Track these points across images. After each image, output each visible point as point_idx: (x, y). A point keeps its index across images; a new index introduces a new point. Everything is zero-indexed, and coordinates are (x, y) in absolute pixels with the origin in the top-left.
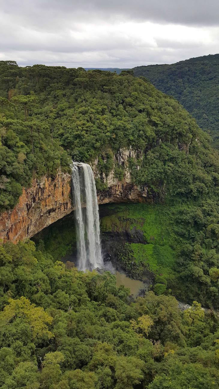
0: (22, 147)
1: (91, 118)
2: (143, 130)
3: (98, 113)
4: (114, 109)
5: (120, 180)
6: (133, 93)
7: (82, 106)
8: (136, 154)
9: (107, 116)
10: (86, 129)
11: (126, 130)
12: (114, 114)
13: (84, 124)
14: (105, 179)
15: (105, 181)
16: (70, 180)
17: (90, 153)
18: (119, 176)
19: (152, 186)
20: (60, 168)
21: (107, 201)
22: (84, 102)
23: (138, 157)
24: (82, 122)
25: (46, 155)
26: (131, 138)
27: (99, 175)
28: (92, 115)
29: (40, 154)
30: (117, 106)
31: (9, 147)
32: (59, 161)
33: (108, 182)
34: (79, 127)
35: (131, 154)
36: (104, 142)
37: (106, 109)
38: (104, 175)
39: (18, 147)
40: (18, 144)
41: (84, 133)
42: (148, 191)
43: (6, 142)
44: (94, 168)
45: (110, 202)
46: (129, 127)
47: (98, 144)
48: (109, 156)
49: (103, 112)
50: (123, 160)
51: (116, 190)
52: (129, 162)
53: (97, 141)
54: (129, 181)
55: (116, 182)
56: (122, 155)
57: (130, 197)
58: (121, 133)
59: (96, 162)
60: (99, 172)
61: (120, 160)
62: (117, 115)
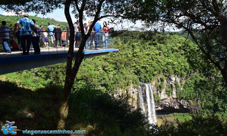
0: (112, 71)
1: (152, 58)
2: (184, 66)
3: (157, 55)
4: (166, 53)
5: (169, 96)
6: (178, 44)
7: (147, 51)
8: (179, 80)
9: (162, 56)
10: (149, 63)
11: (173, 65)
12: (166, 56)
13: (147, 61)
14: (159, 94)
15: (159, 96)
16: (137, 93)
17: (150, 77)
18: (168, 93)
19: (190, 101)
20: (132, 85)
21: (160, 108)
22: (148, 49)
23: (181, 81)
24: (147, 59)
25: (124, 77)
26: (177, 70)
27: (155, 91)
28: (153, 56)
29: (121, 76)
30: (168, 51)
31: (106, 71)
32: (131, 81)
33: (161, 96)
34: (144, 62)
35: (177, 80)
36: (160, 72)
37: (161, 53)
38: (159, 92)
39: (110, 71)
40: (110, 70)
41: (147, 66)
42: (187, 104)
43: (104, 68)
44: (152, 87)
45: (162, 109)
46: (175, 63)
47: (156, 73)
48: (162, 80)
49: (160, 54)
50: (171, 83)
51: (166, 102)
52: (175, 85)
53: (155, 70)
54: (175, 97)
55: (166, 96)
56: (171, 80)
57: (175, 107)
58: (170, 67)
59: (154, 83)
60: (155, 89)
61: (169, 83)
62: (168, 56)
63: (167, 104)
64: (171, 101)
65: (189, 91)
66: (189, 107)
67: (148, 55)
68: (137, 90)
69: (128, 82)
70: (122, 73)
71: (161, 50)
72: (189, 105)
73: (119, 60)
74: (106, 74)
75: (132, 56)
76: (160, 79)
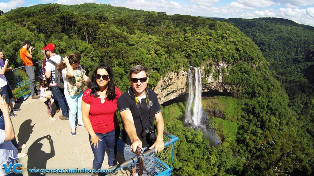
0: (164, 54)
1: (203, 43)
2: (232, 53)
3: (207, 40)
4: (216, 39)
5: (215, 80)
6: (227, 32)
7: (198, 36)
8: (226, 66)
9: (212, 42)
10: (199, 48)
11: (222, 52)
12: (216, 42)
13: (198, 46)
14: (207, 78)
15: (207, 79)
16: (187, 76)
17: (200, 62)
18: (215, 77)
19: (233, 86)
20: (182, 68)
21: (206, 91)
22: (200, 34)
23: (227, 67)
24: (198, 44)
25: (175, 60)
26: (225, 56)
27: (204, 75)
28: (203, 41)
29: (173, 59)
30: (218, 37)
31: (157, 54)
32: (182, 64)
33: (209, 80)
34: (195, 47)
35: (224, 65)
36: (209, 57)
37: (212, 39)
38: (207, 76)
39: (161, 55)
40: (162, 53)
41: (198, 50)
42: (231, 89)
43: (156, 52)
44: (201, 70)
45: (208, 92)
46: (224, 50)
47: (205, 57)
48: (211, 65)
49: (210, 40)
50: (219, 69)
51: (212, 86)
52: (222, 70)
53: (205, 55)
54: (220, 81)
55: (213, 80)
56: (219, 66)
57: (220, 91)
58: (219, 53)
59: (203, 68)
60: (204, 73)
61: (217, 68)
62: (217, 42)
63: (213, 87)
64: (216, 85)
65: (234, 77)
66: (232, 91)
67: (199, 39)
68: (187, 73)
69: (179, 66)
70: (173, 57)
71: (211, 36)
72: (232, 90)
73: (171, 44)
74: (157, 58)
75: (184, 40)
76: (209, 64)
